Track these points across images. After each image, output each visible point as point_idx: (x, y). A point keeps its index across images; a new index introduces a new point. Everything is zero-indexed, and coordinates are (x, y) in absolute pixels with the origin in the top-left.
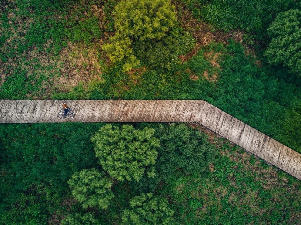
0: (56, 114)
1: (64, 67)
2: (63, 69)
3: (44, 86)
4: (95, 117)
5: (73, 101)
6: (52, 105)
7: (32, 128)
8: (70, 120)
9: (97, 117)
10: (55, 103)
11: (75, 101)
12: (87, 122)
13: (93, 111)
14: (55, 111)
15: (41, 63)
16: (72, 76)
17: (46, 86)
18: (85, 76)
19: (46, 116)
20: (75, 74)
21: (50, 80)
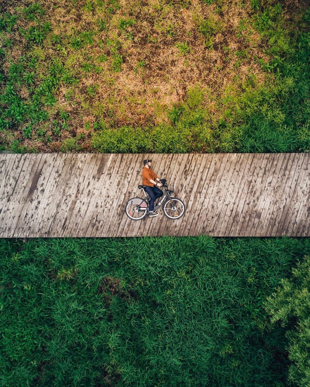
0: (115, 205)
1: (134, 35)
2: (129, 42)
3: (63, 105)
4: (259, 216)
5: (176, 156)
6: (100, 171)
7: (25, 256)
8: (167, 228)
9: (266, 216)
10: (109, 164)
11: (183, 158)
12: (232, 235)
13: (252, 192)
14: (112, 194)
15: (53, 21)
16: (161, 69)
17: (70, 105)
18: (210, 69)
19: (75, 211)
20: (173, 61)
21: (84, 80)
